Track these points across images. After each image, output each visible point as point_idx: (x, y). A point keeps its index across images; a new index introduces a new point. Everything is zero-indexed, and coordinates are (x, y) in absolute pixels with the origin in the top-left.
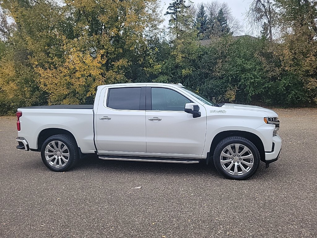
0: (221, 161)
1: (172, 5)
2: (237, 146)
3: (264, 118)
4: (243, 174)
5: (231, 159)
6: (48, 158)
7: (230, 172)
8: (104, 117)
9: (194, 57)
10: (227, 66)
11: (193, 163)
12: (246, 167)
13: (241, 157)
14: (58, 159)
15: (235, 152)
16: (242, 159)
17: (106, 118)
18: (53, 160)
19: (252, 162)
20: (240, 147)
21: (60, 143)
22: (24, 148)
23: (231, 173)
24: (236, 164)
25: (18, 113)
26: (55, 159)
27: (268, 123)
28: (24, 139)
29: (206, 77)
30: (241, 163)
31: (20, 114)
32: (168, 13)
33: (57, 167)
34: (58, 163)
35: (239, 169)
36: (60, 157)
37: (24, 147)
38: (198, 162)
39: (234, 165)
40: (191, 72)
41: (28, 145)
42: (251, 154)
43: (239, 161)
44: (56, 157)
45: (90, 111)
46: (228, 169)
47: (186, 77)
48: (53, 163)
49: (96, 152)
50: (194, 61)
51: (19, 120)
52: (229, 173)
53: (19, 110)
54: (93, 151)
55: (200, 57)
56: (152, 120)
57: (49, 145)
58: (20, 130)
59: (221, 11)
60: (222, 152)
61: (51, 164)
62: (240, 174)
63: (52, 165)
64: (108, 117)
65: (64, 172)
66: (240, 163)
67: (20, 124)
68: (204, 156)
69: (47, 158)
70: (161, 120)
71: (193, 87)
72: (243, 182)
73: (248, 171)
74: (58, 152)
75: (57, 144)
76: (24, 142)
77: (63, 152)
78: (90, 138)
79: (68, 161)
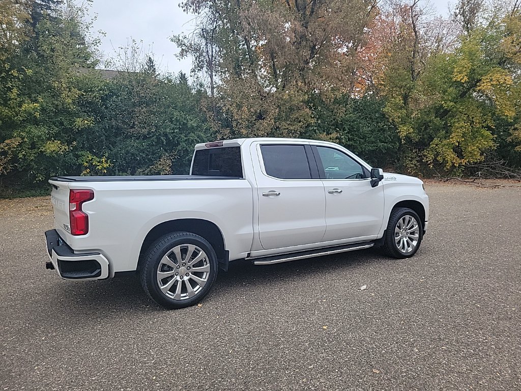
0: (395, 238)
6: (162, 284)
7: (403, 250)
8: (270, 191)
13: (409, 231)
14: (183, 282)
17: (272, 194)
18: (174, 288)
20: (408, 219)
21: (191, 248)
22: (99, 274)
26: (176, 283)
29: (116, 135)
31: (90, 195)
33: (185, 297)
35: (408, 245)
38: (372, 245)
41: (109, 266)
42: (417, 226)
44: (178, 278)
46: (400, 247)
49: (249, 255)
54: (244, 255)
56: (332, 193)
57: (167, 257)
58: (84, 234)
60: (396, 227)
61: (170, 295)
62: (410, 249)
63: (173, 297)
64: (275, 192)
65: (199, 305)
66: (408, 238)
70: (341, 192)
74: (183, 269)
75: (184, 251)
76: (101, 259)
77: (193, 266)
78: (247, 230)
79: (206, 280)
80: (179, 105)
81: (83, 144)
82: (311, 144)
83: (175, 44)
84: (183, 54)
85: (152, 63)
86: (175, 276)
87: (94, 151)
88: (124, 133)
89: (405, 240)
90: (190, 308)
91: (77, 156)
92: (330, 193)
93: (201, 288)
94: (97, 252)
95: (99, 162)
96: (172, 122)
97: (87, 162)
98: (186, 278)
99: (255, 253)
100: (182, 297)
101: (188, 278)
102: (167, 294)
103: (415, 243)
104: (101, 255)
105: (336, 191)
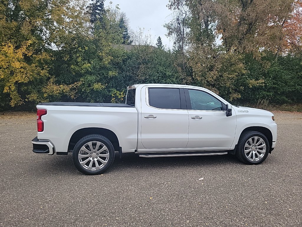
0: (245, 151)
3: (272, 116)
5: (251, 149)
6: (82, 161)
8: (149, 115)
11: (224, 155)
13: (257, 147)
14: (94, 161)
18: (88, 163)
19: (265, 150)
20: (257, 139)
21: (98, 144)
22: (48, 152)
25: (39, 111)
26: (90, 161)
29: (129, 80)
31: (44, 112)
33: (94, 169)
34: (94, 165)
35: (256, 156)
37: (49, 150)
38: (227, 153)
40: (117, 74)
41: (54, 149)
42: (264, 144)
43: (256, 150)
44: (91, 159)
46: (249, 157)
47: (112, 78)
48: (88, 167)
49: (136, 151)
51: (40, 118)
52: (250, 160)
53: (39, 107)
54: (133, 150)
55: (124, 60)
56: (194, 118)
57: (84, 147)
58: (42, 131)
60: (246, 143)
61: (86, 167)
62: (257, 159)
63: (87, 169)
64: (152, 115)
65: (102, 175)
67: (43, 123)
68: (233, 147)
70: (202, 118)
74: (94, 154)
75: (94, 145)
76: (49, 144)
77: (100, 153)
78: (134, 137)
79: (107, 162)
80: (163, 63)
81: (113, 85)
82: (184, 88)
83: (166, 29)
84: (170, 34)
85: (161, 40)
86: (90, 158)
87: (118, 88)
88: (133, 79)
89: (254, 152)
90: (96, 176)
91: (109, 91)
92: (192, 118)
93: (104, 166)
94: (47, 141)
95: (119, 94)
96: (158, 73)
97: (113, 94)
98: (95, 159)
99: (140, 150)
100: (92, 169)
101: (97, 159)
102: (84, 167)
103: (262, 156)
104: (49, 143)
105: (197, 117)
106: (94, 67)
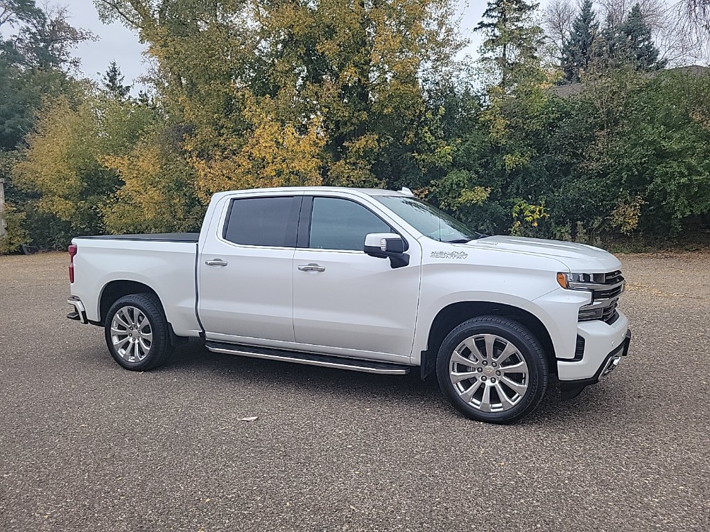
0: (452, 373)
1: (494, 6)
2: (490, 339)
3: (558, 273)
4: (502, 409)
5: (476, 372)
7: (472, 402)
8: (215, 260)
9: (535, 125)
10: (619, 145)
11: (389, 375)
12: (510, 393)
13: (501, 368)
14: (134, 345)
15: (484, 354)
16: (503, 374)
17: (218, 263)
18: (125, 347)
19: (525, 381)
20: (495, 342)
21: (137, 311)
22: (78, 318)
23: (475, 404)
24: (488, 383)
26: (128, 343)
27: (567, 287)
28: (79, 300)
30: (501, 383)
31: (74, 251)
32: (482, 25)
33: (132, 360)
34: (132, 352)
36: (137, 341)
37: (79, 315)
39: (483, 385)
40: (525, 160)
41: (84, 313)
42: (522, 362)
43: (496, 376)
45: (190, 247)
46: (466, 394)
47: (515, 173)
48: (124, 352)
49: (203, 334)
50: (537, 134)
51: (72, 260)
52: (470, 403)
54: (196, 332)
55: (550, 124)
56: (305, 270)
57: (118, 315)
58: (73, 282)
59: (636, 9)
60: (455, 352)
63: (123, 356)
64: (220, 260)
66: (497, 382)
67: (73, 268)
68: (416, 359)
69: (115, 341)
70: (323, 270)
71: (530, 197)
72: (500, 428)
73: (513, 404)
74: (135, 331)
75: (131, 313)
76: (78, 306)
77: (142, 331)
79: (149, 349)
81: (518, 189)
82: (306, 193)
86: (129, 337)
92: (302, 269)
93: (145, 356)
95: (531, 212)
97: (516, 212)
99: (211, 334)
102: (118, 351)
104: (78, 302)
105: (312, 268)
106: (467, 151)
